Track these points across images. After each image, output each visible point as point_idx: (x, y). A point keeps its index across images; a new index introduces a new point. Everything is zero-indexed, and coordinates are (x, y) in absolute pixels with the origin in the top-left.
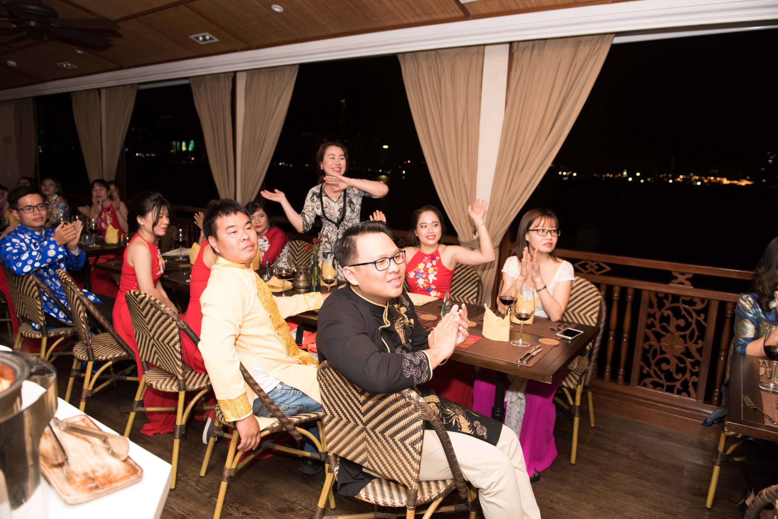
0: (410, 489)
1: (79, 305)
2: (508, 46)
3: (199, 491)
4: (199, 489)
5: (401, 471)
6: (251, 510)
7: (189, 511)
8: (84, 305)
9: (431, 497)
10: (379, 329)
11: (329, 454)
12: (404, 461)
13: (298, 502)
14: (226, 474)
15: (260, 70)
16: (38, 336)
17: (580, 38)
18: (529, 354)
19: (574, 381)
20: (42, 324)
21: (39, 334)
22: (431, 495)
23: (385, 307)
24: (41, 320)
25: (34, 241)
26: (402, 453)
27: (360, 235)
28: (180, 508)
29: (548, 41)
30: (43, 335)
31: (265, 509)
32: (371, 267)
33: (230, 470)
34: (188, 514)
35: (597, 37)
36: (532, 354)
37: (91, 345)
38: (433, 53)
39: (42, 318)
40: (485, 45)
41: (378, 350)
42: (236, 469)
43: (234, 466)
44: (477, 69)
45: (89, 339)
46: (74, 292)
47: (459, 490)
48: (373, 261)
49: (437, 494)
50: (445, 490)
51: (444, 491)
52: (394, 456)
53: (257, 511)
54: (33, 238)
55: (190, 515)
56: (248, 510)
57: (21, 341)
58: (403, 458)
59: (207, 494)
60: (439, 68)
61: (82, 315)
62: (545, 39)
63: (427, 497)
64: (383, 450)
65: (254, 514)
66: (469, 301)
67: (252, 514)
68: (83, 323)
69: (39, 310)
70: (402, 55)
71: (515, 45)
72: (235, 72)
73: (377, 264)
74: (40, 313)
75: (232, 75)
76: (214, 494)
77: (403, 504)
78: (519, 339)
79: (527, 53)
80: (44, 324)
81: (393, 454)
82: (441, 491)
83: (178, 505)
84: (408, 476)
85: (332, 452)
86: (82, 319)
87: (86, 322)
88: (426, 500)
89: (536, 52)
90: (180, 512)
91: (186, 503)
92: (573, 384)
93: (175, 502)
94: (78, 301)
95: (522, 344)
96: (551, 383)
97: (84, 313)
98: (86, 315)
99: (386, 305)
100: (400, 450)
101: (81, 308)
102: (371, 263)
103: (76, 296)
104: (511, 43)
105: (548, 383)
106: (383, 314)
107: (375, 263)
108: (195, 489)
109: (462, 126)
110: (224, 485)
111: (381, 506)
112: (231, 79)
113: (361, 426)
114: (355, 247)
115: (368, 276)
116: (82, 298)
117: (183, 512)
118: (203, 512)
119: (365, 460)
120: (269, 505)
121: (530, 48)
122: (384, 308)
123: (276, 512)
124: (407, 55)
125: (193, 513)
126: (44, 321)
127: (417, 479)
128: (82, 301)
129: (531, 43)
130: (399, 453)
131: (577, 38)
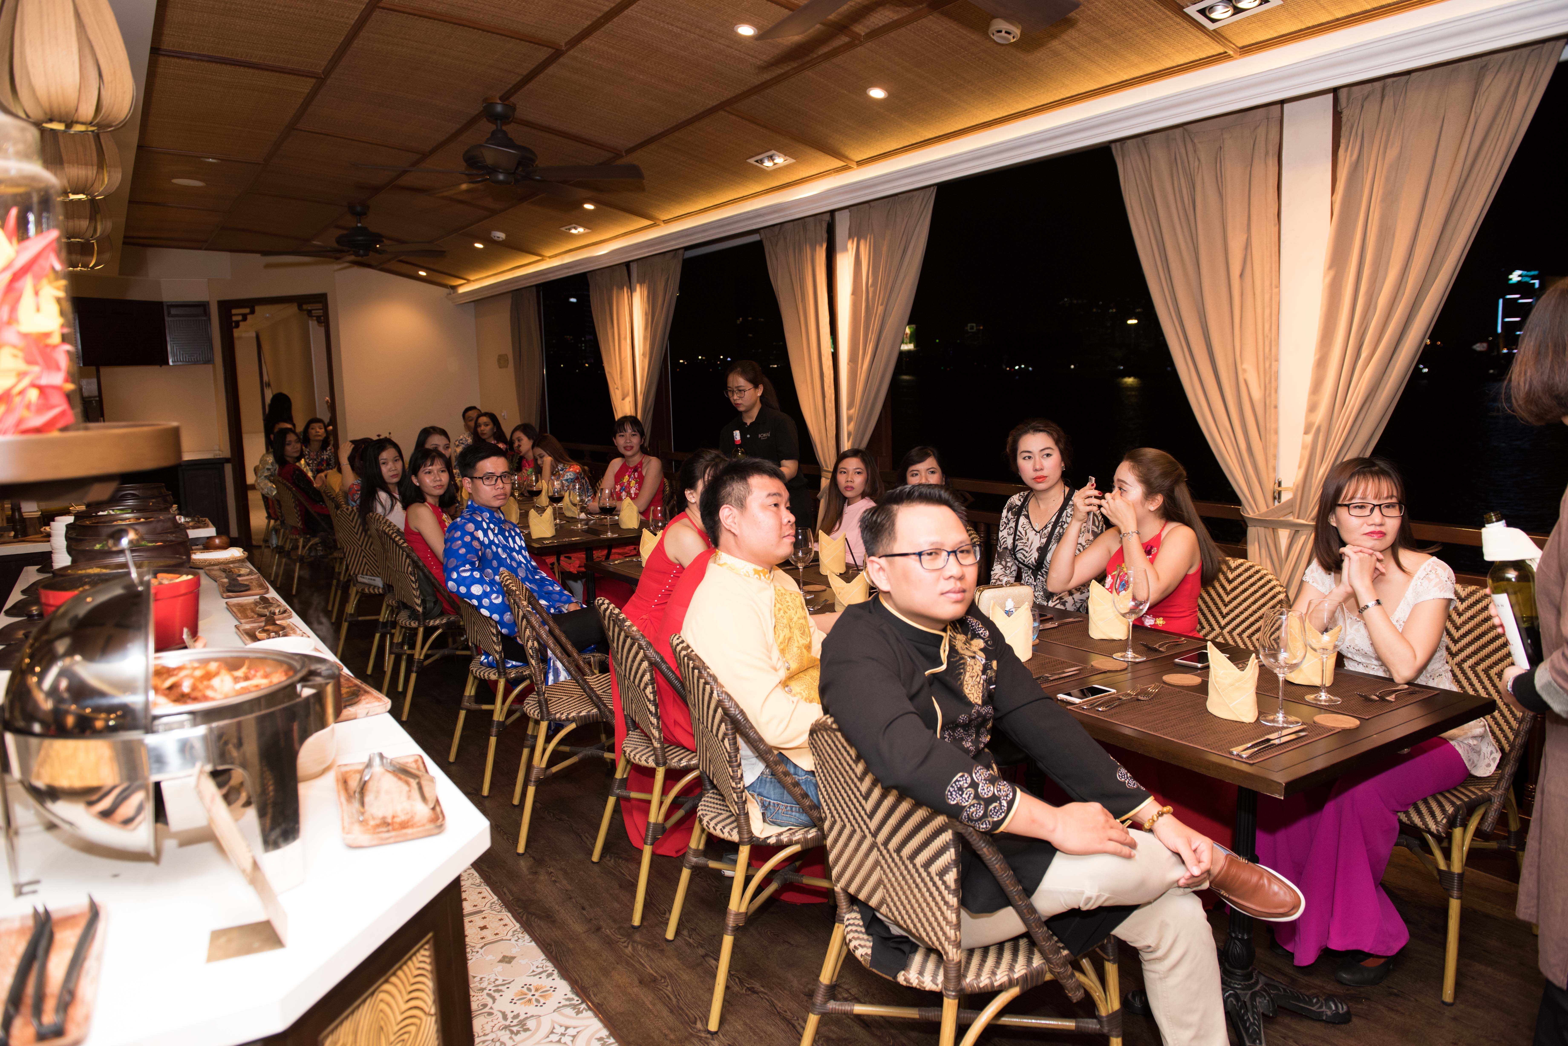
0: (945, 957)
1: (526, 628)
2: (1330, 96)
3: (689, 945)
4: (691, 941)
5: (930, 924)
6: (763, 986)
7: (665, 971)
8: (533, 628)
9: (992, 984)
10: (927, 673)
11: (836, 889)
12: (933, 904)
13: (846, 987)
14: (731, 922)
15: (872, 204)
16: (493, 677)
17: (1485, 59)
18: (1268, 740)
19: (1439, 816)
20: (498, 657)
21: (495, 674)
22: (993, 979)
23: (943, 634)
24: (496, 651)
25: (492, 526)
26: (928, 890)
27: (904, 505)
28: (653, 965)
29: (1414, 75)
30: (500, 676)
31: (785, 989)
32: (912, 561)
33: (738, 914)
34: (662, 977)
35: (1525, 51)
36: (1272, 742)
37: (544, 693)
38: (1178, 131)
39: (498, 648)
40: (1282, 102)
41: (914, 710)
42: (746, 913)
43: (743, 909)
44: (1267, 153)
45: (542, 683)
46: (519, 607)
47: (1063, 982)
48: (917, 551)
49: (1005, 979)
50: (1026, 974)
51: (1022, 976)
52: (918, 895)
53: (771, 989)
54: (490, 522)
55: (665, 978)
56: (757, 986)
57: (476, 684)
58: (930, 899)
59: (701, 951)
60: (1191, 162)
61: (530, 644)
62: (1408, 73)
63: (984, 981)
64: (903, 883)
65: (765, 994)
66: (1233, 639)
67: (762, 992)
68: (532, 657)
69: (493, 634)
70: (1118, 144)
71: (1343, 94)
72: (832, 212)
73: (922, 557)
74: (495, 639)
75: (827, 217)
76: (712, 952)
77: (937, 985)
78: (1278, 712)
79: (1372, 107)
80: (501, 657)
81: (916, 891)
82: (1016, 976)
83: (651, 960)
84: (940, 934)
85: (839, 885)
86: (530, 651)
87: (537, 656)
88: (981, 985)
89: (1389, 102)
90: (651, 971)
91: (665, 959)
92: (1436, 822)
93: (648, 956)
94: (525, 622)
95: (1284, 722)
96: (1282, 798)
97: (533, 641)
98: (536, 644)
99: (944, 630)
100: (926, 884)
101: (528, 632)
102: (914, 554)
103: (521, 613)
104: (1335, 91)
105: (1277, 796)
106: (939, 648)
107: (920, 554)
108: (685, 940)
109: (1241, 275)
110: (728, 941)
111: (902, 986)
112: (825, 226)
113: (869, 840)
114: (893, 524)
115: (906, 576)
116: (529, 616)
117: (656, 972)
118: (685, 977)
119: (882, 902)
120: (795, 983)
121: (1378, 95)
122: (941, 637)
123: (802, 995)
124: (1129, 142)
125: (671, 976)
126: (501, 652)
127: (955, 941)
128: (529, 622)
129: (1377, 85)
130: (924, 890)
131: (1479, 60)
